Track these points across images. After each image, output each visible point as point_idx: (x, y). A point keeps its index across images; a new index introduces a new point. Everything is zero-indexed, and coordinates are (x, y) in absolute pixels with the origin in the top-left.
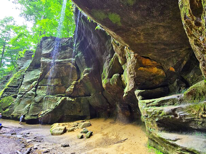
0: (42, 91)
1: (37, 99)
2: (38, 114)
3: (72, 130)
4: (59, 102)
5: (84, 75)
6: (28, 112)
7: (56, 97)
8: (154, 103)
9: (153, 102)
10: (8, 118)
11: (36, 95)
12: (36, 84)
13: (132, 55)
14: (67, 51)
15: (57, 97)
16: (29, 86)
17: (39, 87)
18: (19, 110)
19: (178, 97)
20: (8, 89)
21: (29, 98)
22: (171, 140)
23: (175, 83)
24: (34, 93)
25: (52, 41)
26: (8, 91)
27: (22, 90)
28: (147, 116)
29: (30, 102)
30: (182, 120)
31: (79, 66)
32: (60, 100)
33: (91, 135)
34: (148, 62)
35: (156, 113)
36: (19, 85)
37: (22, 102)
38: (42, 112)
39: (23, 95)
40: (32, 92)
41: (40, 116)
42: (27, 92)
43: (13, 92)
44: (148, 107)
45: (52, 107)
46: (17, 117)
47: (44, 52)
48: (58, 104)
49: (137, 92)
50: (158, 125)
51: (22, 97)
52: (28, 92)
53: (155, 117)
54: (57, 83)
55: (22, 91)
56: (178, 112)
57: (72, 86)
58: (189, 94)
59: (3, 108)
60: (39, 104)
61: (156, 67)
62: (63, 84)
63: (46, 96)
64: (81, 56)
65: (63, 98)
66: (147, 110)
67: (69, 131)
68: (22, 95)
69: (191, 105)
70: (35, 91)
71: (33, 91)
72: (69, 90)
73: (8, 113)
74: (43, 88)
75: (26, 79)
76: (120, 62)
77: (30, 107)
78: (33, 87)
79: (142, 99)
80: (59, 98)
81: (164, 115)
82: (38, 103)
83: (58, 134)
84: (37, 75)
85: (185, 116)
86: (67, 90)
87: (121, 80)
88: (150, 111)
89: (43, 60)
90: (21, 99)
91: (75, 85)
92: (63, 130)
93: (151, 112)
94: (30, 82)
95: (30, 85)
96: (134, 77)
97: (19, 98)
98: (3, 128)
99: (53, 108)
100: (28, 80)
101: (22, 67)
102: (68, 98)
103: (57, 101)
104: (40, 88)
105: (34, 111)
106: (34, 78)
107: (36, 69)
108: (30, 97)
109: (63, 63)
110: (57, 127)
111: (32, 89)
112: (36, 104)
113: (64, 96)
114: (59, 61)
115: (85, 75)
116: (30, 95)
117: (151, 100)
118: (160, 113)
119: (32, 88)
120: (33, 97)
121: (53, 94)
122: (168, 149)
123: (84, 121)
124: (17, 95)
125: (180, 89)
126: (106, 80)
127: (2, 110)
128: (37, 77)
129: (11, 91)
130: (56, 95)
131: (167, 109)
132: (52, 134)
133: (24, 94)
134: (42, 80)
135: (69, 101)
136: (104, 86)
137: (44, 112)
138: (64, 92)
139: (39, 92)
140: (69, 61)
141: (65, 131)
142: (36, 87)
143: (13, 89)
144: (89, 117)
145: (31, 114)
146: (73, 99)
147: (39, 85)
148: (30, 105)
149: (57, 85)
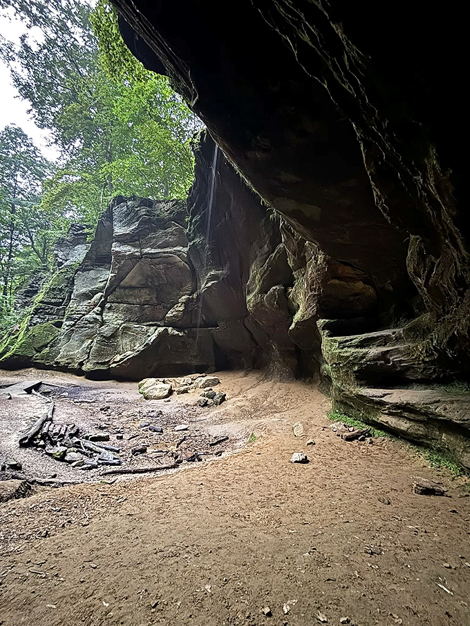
0: (116, 315)
1: (106, 330)
2: (109, 361)
3: (185, 391)
4: (153, 337)
5: (206, 284)
6: (89, 356)
7: (145, 327)
8: (353, 341)
9: (351, 340)
10: (50, 368)
11: (103, 323)
12: (103, 299)
13: (321, 257)
14: (169, 230)
15: (148, 328)
16: (86, 303)
17: (108, 305)
18: (70, 351)
19: (394, 333)
20: (42, 309)
21: (89, 328)
22: (376, 397)
23: (392, 311)
24: (98, 317)
25: (136, 208)
26: (42, 312)
27: (72, 311)
28: (339, 363)
29: (90, 336)
30: (396, 367)
31: (196, 265)
32: (153, 334)
33: (223, 399)
34: (348, 271)
35: (355, 358)
36: (63, 299)
37: (75, 336)
38: (118, 358)
39: (76, 322)
40: (95, 316)
41: (114, 365)
42: (84, 315)
43: (51, 314)
44: (342, 348)
45: (139, 347)
46: (67, 366)
47: (119, 230)
48: (152, 341)
49: (321, 322)
50: (357, 378)
51: (74, 325)
52: (86, 316)
53: (354, 364)
54: (148, 298)
55: (73, 313)
56: (391, 356)
57: (179, 305)
58: (410, 329)
59: (37, 346)
60: (110, 340)
61: (361, 280)
62: (160, 301)
63: (124, 325)
64: (203, 245)
65: (161, 329)
66: (340, 352)
67: (180, 392)
68: (73, 323)
69: (411, 345)
70: (101, 314)
71: (97, 314)
72: (174, 313)
73: (47, 357)
74: (116, 307)
75: (80, 288)
76: (291, 264)
77: (91, 347)
78: (95, 306)
79: (329, 336)
80: (152, 328)
81: (370, 361)
82: (108, 338)
83: (159, 398)
84: (102, 280)
85: (401, 362)
86: (169, 312)
87: (287, 298)
88: (345, 355)
89: (117, 249)
90: (73, 330)
91: (186, 304)
92: (167, 391)
93: (348, 357)
94: (88, 296)
95: (89, 301)
96: (317, 295)
97: (67, 328)
98: (43, 386)
99: (141, 348)
100: (84, 290)
101: (66, 261)
102: (170, 329)
103: (149, 336)
104: (110, 309)
105: (99, 353)
106: (97, 286)
107: (99, 266)
108: (91, 325)
109: (161, 257)
110: (154, 385)
111: (95, 310)
112: (104, 341)
113: (162, 326)
114: (153, 251)
115: (209, 284)
116: (90, 323)
117: (348, 338)
118: (363, 358)
119: (93, 308)
120: (98, 326)
121: (138, 322)
122: (369, 413)
123: (204, 374)
124: (62, 323)
125: (398, 320)
126: (255, 296)
127: (35, 352)
128: (102, 284)
129: (48, 314)
130: (145, 324)
131: (374, 351)
132: (146, 398)
133: (79, 320)
134: (114, 290)
135: (173, 335)
136: (250, 306)
137: (121, 357)
138: (161, 317)
139: (108, 316)
140: (175, 253)
141: (171, 392)
142: (102, 306)
143: (51, 309)
144: (214, 368)
145: (95, 359)
146: (181, 332)
147: (108, 302)
148: (92, 342)
149: (147, 303)
